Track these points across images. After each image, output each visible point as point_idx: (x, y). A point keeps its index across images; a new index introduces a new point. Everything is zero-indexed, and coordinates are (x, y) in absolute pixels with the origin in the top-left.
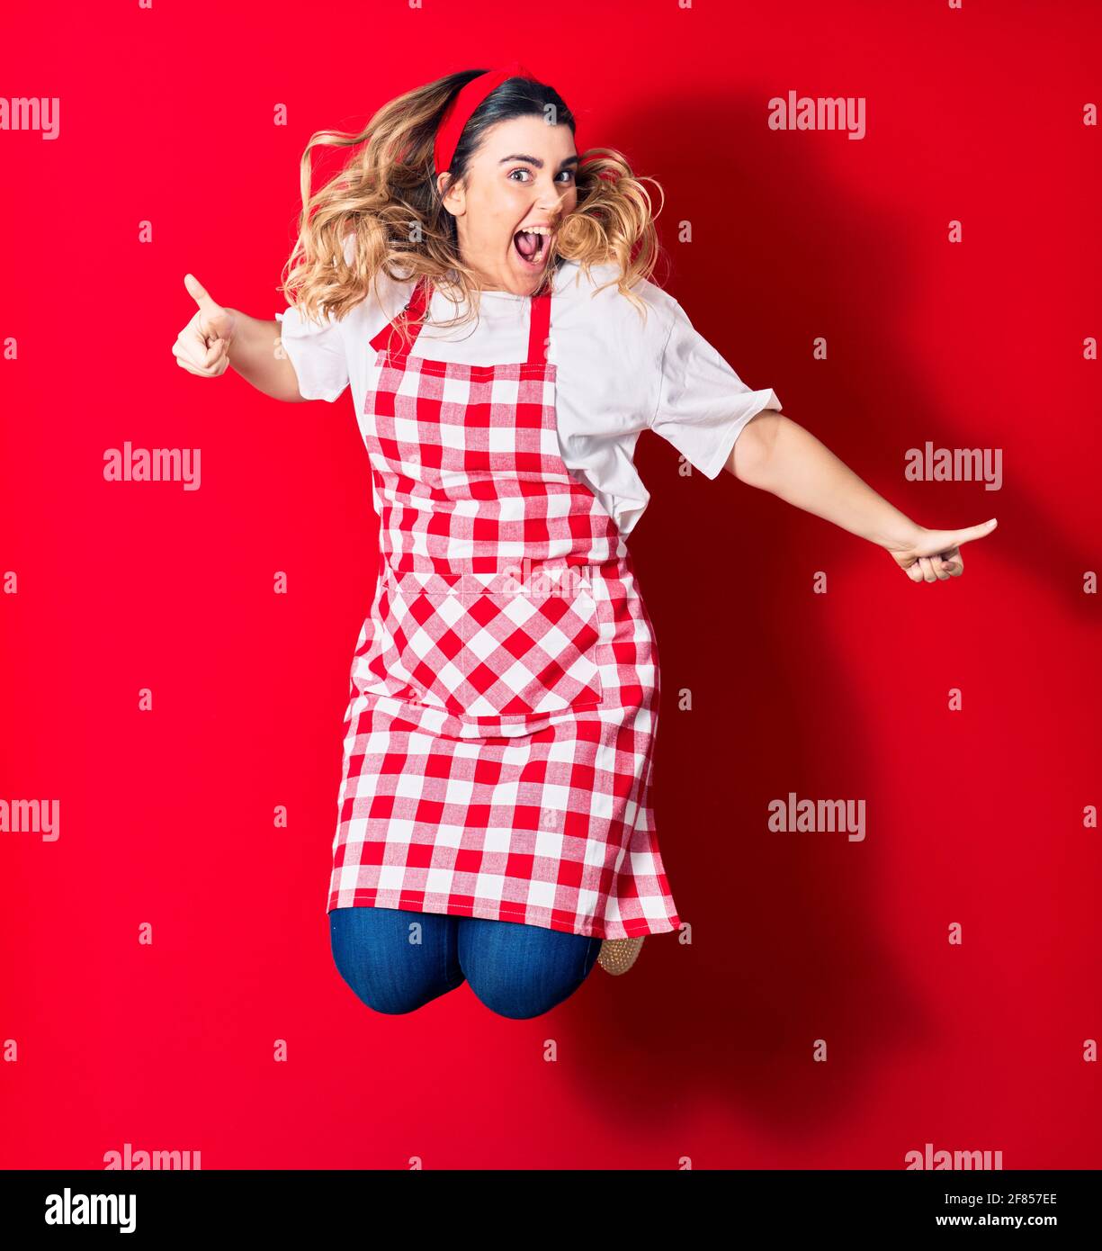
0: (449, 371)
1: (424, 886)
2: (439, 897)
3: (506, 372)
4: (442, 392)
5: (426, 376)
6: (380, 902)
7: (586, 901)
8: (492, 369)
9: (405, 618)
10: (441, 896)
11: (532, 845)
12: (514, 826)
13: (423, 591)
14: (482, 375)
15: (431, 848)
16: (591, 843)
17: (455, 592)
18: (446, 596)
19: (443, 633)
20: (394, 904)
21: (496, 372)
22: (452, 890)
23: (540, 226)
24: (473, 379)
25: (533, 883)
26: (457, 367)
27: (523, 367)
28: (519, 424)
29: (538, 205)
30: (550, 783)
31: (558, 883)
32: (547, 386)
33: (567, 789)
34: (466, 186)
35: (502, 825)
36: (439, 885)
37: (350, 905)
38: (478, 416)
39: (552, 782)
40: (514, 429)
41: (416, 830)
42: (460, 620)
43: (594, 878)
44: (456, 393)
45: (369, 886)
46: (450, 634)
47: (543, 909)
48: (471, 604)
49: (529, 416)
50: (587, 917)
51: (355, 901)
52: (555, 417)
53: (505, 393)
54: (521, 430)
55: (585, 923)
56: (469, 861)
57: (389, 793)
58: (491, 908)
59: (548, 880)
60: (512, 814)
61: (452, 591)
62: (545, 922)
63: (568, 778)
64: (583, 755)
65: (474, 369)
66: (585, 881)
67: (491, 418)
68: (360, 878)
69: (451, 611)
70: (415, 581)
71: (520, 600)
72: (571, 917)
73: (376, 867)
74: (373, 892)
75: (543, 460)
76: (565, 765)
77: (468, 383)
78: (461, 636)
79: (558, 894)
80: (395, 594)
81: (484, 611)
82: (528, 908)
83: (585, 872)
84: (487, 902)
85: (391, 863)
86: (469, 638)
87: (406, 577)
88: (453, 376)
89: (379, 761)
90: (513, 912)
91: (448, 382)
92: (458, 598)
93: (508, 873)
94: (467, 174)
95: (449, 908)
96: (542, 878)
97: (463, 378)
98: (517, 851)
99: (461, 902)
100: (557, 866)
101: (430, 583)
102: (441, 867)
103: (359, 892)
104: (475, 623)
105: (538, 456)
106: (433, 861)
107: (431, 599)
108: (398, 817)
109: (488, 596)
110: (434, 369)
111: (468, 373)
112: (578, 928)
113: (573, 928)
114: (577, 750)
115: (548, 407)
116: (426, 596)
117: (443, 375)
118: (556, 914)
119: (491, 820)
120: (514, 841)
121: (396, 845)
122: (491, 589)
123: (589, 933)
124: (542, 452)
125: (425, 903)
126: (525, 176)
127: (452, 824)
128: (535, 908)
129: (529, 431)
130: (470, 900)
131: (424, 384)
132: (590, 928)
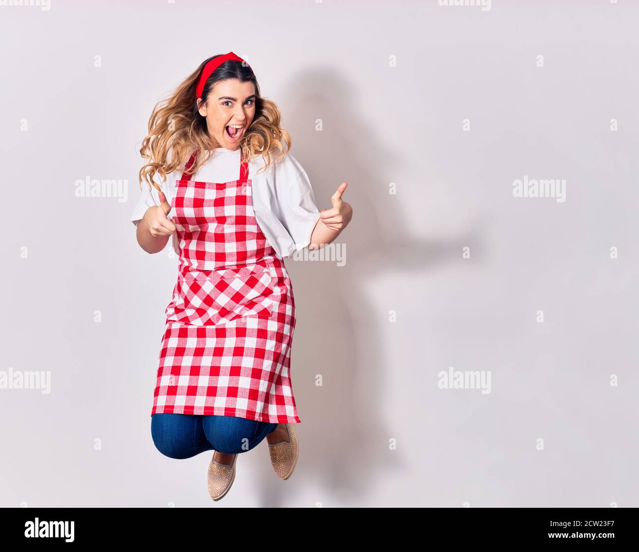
0: (207, 186)
1: (194, 404)
2: (200, 408)
3: (231, 184)
4: (204, 195)
5: (197, 189)
6: (176, 411)
7: (259, 406)
8: (225, 184)
9: (188, 292)
10: (201, 407)
11: (237, 382)
12: (230, 375)
13: (195, 280)
14: (221, 187)
15: (197, 387)
16: (262, 381)
17: (210, 279)
18: (206, 281)
19: (205, 297)
20: (181, 412)
21: (227, 185)
22: (205, 404)
23: (236, 125)
24: (217, 189)
25: (238, 399)
26: (210, 184)
27: (238, 182)
28: (237, 203)
29: (235, 116)
30: (245, 356)
31: (249, 399)
32: (248, 188)
33: (253, 358)
34: (207, 106)
35: (225, 375)
36: (200, 403)
37: (162, 412)
38: (219, 202)
39: (247, 356)
40: (234, 206)
41: (190, 379)
42: (212, 290)
43: (262, 397)
44: (210, 195)
45: (171, 404)
46: (208, 297)
47: (243, 410)
48: (216, 283)
49: (241, 200)
50: (260, 413)
51: (164, 411)
52: (252, 200)
53: (231, 192)
54: (238, 206)
55: (260, 416)
56: (212, 391)
57: (179, 365)
58: (221, 411)
59: (245, 397)
60: (229, 370)
61: (208, 278)
62: (243, 415)
63: (254, 354)
64: (260, 345)
65: (217, 185)
66: (259, 398)
67: (225, 202)
68: (167, 401)
69: (208, 287)
70: (191, 276)
71: (237, 280)
72: (253, 413)
73: (174, 396)
74: (173, 407)
75: (247, 219)
76: (252, 348)
77: (215, 191)
78: (213, 297)
79: (249, 403)
80: (183, 282)
81: (222, 286)
82: (236, 410)
83: (259, 394)
84: (219, 409)
85: (180, 395)
86: (216, 298)
87: (187, 274)
88: (209, 188)
89: (174, 350)
90: (230, 411)
91: (207, 190)
92: (211, 281)
93: (228, 396)
94: (207, 101)
95: (205, 412)
96: (241, 397)
97: (213, 189)
98: (231, 386)
99: (209, 409)
100: (248, 391)
101: (198, 276)
102: (201, 395)
103: (166, 407)
104: (218, 291)
105: (245, 217)
106: (197, 393)
107: (199, 283)
108: (182, 375)
109: (223, 279)
110: (201, 185)
111: (215, 186)
112: (257, 418)
113: (254, 418)
114: (257, 342)
115: (249, 196)
116: (197, 282)
117: (204, 188)
118: (248, 412)
119: (221, 373)
120: (230, 381)
121: (182, 387)
122: (224, 277)
123: (261, 420)
124: (247, 215)
125: (195, 411)
126: (230, 104)
127: (204, 375)
128: (240, 410)
129: (241, 206)
130: (212, 408)
131: (196, 192)
132: (261, 418)
